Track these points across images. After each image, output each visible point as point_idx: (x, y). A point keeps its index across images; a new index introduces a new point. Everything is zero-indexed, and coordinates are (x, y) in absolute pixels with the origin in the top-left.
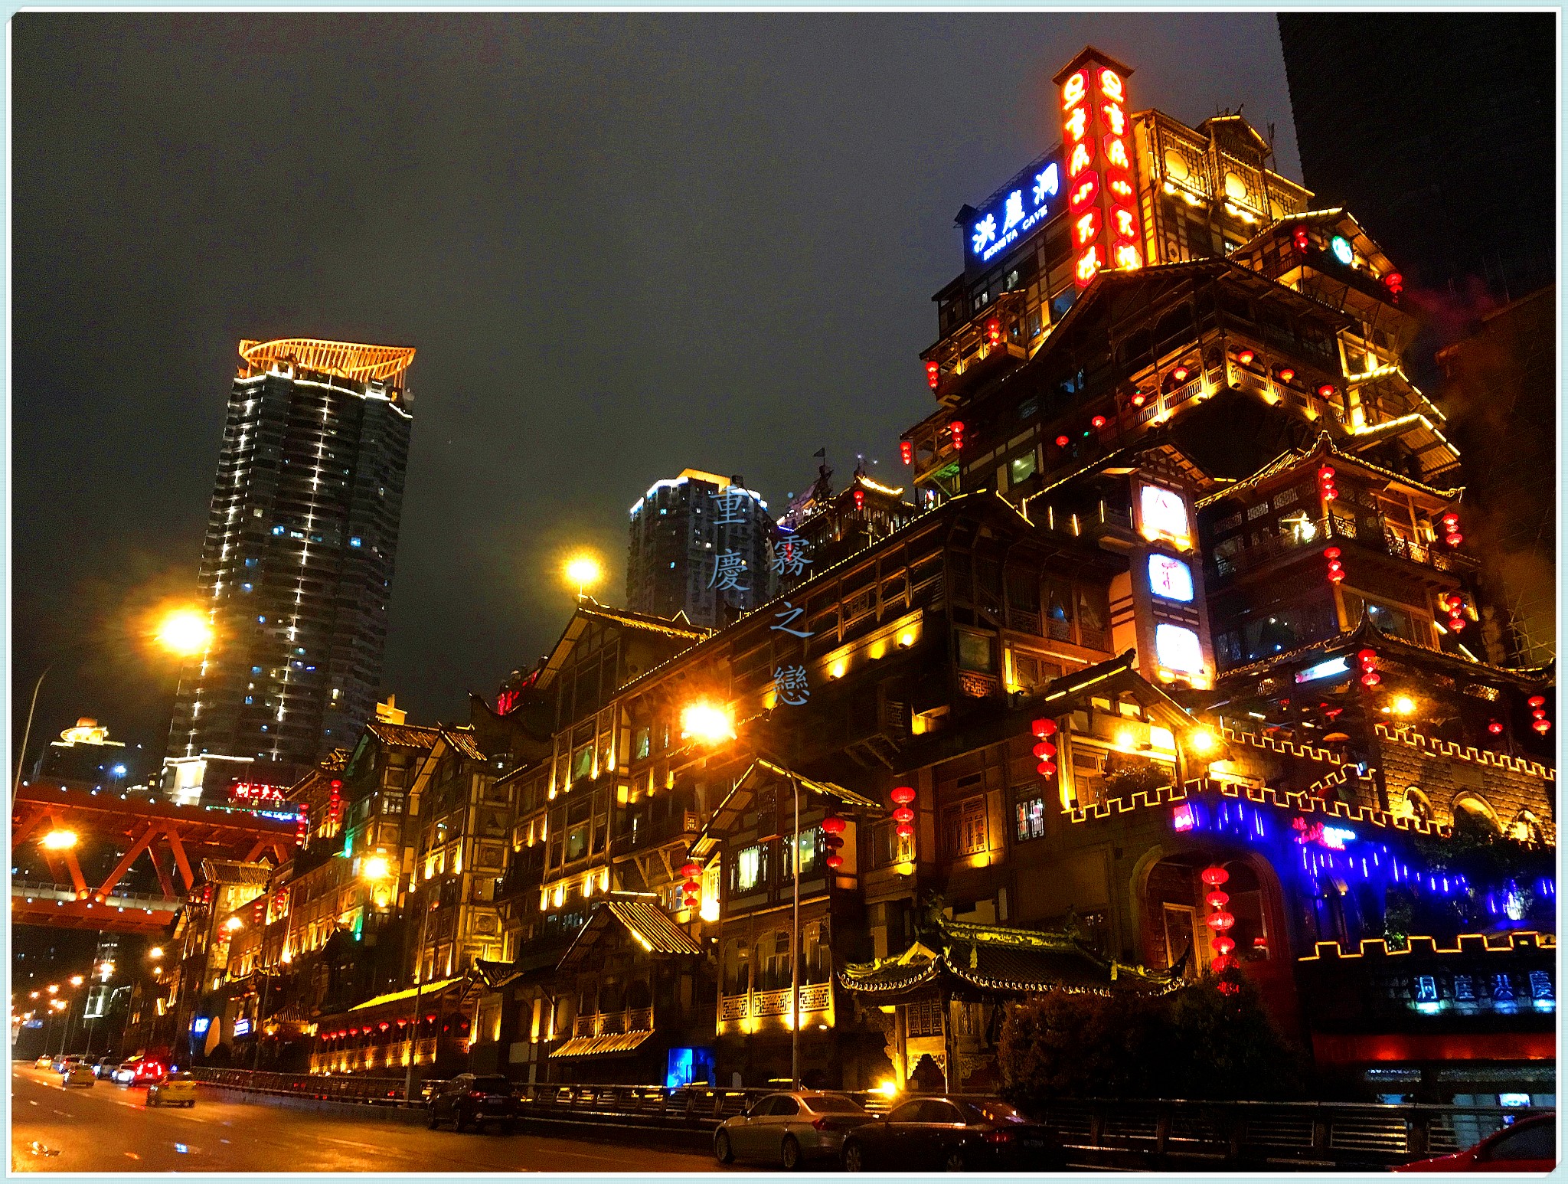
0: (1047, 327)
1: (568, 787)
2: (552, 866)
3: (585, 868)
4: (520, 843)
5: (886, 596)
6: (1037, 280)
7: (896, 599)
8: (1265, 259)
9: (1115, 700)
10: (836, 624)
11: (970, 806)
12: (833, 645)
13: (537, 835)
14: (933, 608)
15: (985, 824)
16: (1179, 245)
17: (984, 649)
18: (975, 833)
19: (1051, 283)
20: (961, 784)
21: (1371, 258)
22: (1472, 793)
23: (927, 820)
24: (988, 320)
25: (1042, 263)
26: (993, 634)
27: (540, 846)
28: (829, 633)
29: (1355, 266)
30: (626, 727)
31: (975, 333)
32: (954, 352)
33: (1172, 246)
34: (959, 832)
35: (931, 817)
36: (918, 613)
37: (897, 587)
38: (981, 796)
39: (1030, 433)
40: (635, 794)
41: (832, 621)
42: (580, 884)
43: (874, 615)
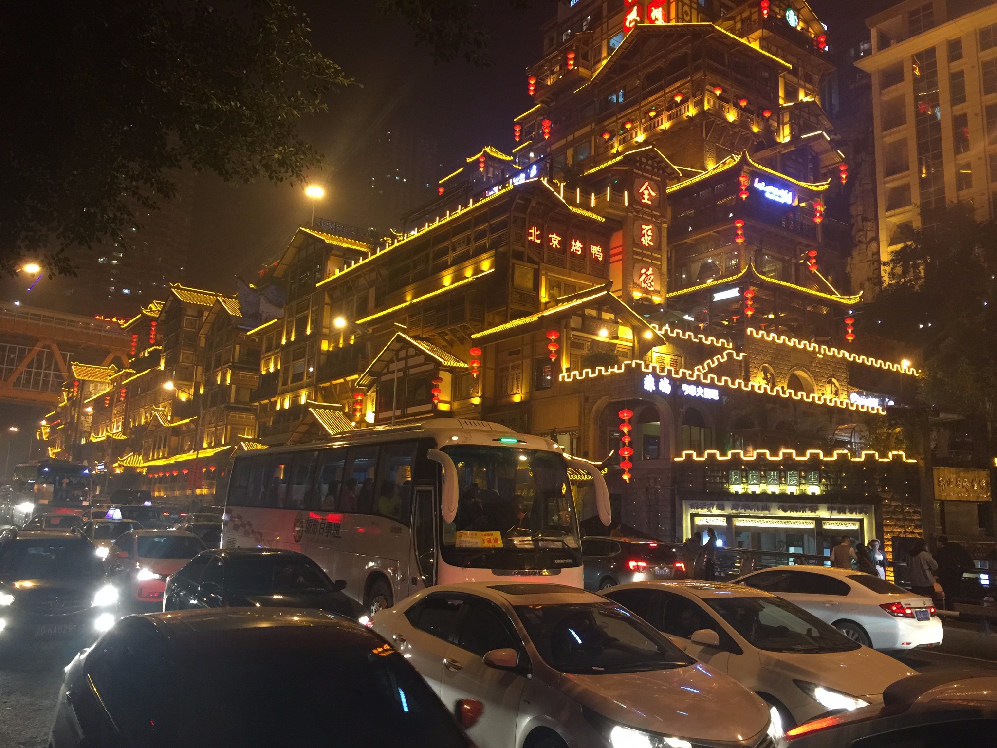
0: (605, 58)
1: (293, 338)
2: (283, 385)
3: (302, 387)
4: (265, 369)
5: (476, 240)
6: (601, 25)
7: (481, 242)
8: (743, 22)
9: (600, 310)
10: (448, 254)
11: (513, 367)
12: (446, 267)
13: (276, 365)
14: (501, 250)
15: (521, 378)
16: (691, 7)
17: (530, 276)
18: (515, 383)
19: (609, 28)
20: (511, 354)
21: (810, 23)
22: (801, 367)
23: (491, 374)
24: (569, 50)
25: (605, 13)
26: (536, 267)
27: (277, 371)
28: (444, 259)
29: (799, 28)
30: (328, 305)
31: (559, 58)
32: (547, 70)
33: (686, 8)
34: (507, 383)
35: (493, 371)
36: (492, 252)
37: (481, 235)
38: (520, 362)
39: (587, 129)
40: (332, 345)
41: (445, 252)
42: (299, 396)
43: (468, 251)
